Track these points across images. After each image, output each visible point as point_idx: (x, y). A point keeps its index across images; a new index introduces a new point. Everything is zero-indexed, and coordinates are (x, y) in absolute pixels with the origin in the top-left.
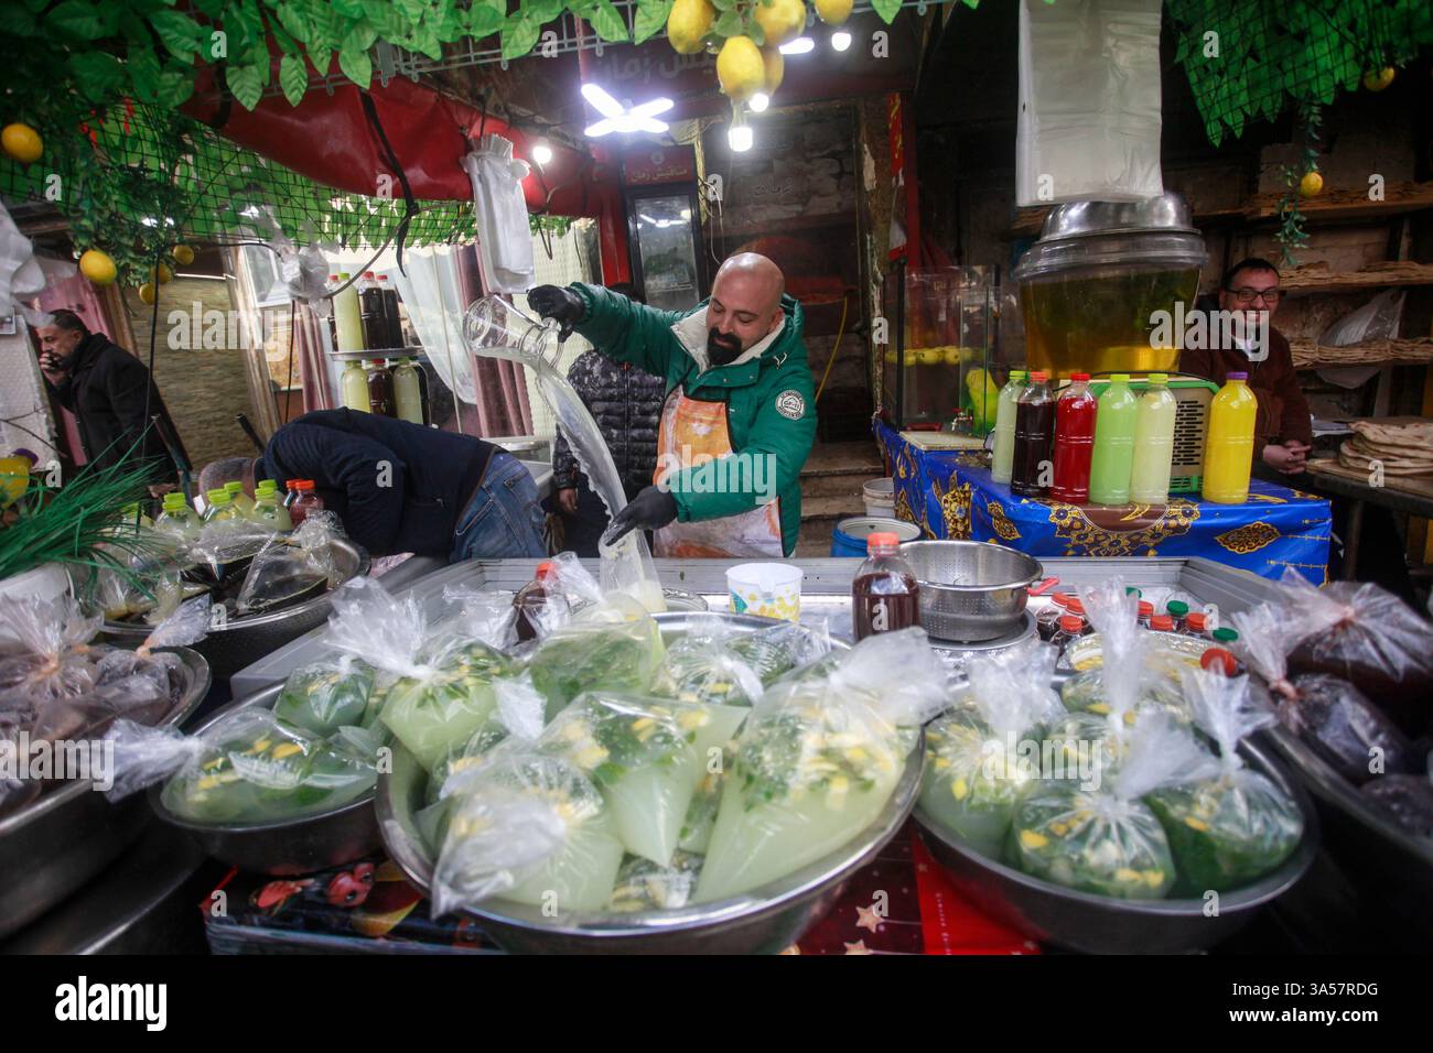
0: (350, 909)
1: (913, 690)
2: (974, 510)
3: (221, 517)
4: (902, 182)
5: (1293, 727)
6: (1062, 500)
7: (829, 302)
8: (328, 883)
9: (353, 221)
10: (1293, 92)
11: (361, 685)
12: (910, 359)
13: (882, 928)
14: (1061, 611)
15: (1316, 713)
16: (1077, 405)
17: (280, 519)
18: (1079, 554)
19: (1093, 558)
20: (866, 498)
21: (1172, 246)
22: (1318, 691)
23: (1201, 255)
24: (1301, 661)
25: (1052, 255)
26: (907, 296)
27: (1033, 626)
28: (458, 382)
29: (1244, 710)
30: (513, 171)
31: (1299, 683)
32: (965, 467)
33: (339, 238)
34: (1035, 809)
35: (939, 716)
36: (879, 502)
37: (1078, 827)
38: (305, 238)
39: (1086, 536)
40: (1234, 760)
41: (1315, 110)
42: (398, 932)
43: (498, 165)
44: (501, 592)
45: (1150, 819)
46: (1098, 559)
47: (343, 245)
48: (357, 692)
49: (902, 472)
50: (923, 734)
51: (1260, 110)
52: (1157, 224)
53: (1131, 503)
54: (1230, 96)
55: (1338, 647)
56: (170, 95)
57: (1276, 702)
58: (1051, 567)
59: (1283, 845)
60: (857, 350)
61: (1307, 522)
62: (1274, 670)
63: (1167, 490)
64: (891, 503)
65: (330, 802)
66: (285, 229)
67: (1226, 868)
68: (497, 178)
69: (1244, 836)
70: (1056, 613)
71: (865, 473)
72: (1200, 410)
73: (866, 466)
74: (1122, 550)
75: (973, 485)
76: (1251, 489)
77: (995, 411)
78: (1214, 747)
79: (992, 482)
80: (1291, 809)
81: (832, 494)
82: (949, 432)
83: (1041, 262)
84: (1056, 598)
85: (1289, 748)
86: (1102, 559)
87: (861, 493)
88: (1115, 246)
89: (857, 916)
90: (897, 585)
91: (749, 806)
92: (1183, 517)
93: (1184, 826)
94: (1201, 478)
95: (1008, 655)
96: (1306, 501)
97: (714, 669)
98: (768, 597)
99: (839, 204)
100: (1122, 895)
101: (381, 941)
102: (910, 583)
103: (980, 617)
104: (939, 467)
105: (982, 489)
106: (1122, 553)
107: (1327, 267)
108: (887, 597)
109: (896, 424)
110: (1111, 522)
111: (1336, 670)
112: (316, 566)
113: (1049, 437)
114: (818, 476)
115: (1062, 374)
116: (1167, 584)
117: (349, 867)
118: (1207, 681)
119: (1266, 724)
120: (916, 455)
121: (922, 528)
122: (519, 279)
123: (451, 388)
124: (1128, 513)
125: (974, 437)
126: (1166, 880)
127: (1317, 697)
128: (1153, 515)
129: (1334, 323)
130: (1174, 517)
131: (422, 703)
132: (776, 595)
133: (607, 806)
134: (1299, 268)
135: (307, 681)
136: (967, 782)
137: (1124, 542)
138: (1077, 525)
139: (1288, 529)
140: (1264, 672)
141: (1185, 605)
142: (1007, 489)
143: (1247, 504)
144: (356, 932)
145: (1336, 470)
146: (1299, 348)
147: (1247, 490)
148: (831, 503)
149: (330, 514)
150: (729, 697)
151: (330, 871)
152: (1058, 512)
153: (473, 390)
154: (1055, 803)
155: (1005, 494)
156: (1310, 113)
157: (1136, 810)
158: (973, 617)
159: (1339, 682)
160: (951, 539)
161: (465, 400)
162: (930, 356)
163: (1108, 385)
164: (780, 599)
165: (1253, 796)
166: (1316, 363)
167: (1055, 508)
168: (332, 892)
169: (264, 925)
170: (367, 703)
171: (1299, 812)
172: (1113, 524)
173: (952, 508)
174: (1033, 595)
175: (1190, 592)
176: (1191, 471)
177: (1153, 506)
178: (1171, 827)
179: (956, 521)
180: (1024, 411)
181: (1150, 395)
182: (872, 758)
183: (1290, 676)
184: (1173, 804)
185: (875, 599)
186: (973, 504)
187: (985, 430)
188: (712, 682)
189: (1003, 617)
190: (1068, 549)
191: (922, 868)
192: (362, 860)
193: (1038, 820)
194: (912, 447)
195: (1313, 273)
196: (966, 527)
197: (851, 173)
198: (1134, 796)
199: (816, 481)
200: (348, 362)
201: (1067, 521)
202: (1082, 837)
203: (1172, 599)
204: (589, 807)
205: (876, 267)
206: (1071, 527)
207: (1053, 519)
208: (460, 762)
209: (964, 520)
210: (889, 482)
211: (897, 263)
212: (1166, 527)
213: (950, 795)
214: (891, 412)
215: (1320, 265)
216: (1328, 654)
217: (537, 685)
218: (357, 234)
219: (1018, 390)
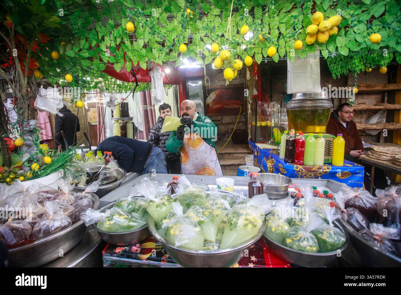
0: (137, 254)
1: (264, 207)
2: (275, 165)
3: (89, 161)
4: (257, 78)
5: (346, 219)
6: (297, 164)
7: (236, 107)
8: (131, 248)
9: (122, 87)
10: (350, 69)
11: (133, 203)
12: (258, 125)
13: (256, 261)
14: (297, 192)
15: (350, 216)
16: (301, 141)
17: (103, 161)
18: (301, 178)
19: (305, 179)
20: (246, 160)
21: (324, 103)
22: (351, 211)
23: (331, 105)
24: (348, 205)
25: (295, 103)
26: (258, 107)
27: (290, 195)
28: (139, 125)
29: (334, 214)
30: (161, 75)
31: (347, 209)
32: (272, 154)
33: (118, 91)
34: (289, 234)
35: (268, 214)
36: (249, 161)
37: (298, 238)
38: (110, 91)
39: (303, 173)
40: (332, 225)
41: (356, 74)
42: (148, 259)
43: (157, 74)
44: (155, 182)
45: (314, 237)
46: (307, 179)
47: (119, 93)
48: (133, 205)
49: (256, 154)
50: (265, 218)
51: (343, 73)
52: (320, 97)
53: (314, 165)
54: (337, 69)
55: (355, 201)
56: (101, 68)
57: (342, 213)
58: (294, 181)
59: (341, 242)
60: (243, 120)
61: (358, 171)
62: (342, 206)
63: (323, 162)
64: (253, 162)
65: (133, 229)
66: (106, 89)
67: (330, 247)
68: (157, 77)
69: (332, 241)
70: (295, 192)
71: (245, 153)
72: (331, 143)
73: (246, 151)
74: (312, 177)
75: (275, 159)
76: (344, 162)
77: (280, 139)
78: (328, 223)
79: (279, 158)
80: (343, 236)
81: (236, 158)
82: (268, 144)
83: (292, 105)
84: (296, 189)
85: (344, 224)
86: (308, 179)
87: (245, 158)
88: (310, 102)
89: (251, 258)
90: (258, 184)
91: (231, 230)
92: (327, 169)
93: (321, 238)
94: (332, 159)
95: (284, 201)
96: (358, 166)
97: (218, 202)
98: (227, 186)
99: (240, 82)
100: (308, 252)
101: (144, 261)
102: (261, 184)
103: (277, 193)
104: (266, 154)
105: (277, 160)
106: (312, 178)
107: (366, 104)
108: (256, 187)
109: (254, 141)
110: (309, 170)
111: (354, 206)
112: (115, 174)
113: (294, 148)
114: (233, 153)
115: (297, 132)
116: (323, 186)
117: (134, 245)
118: (326, 208)
119: (339, 217)
120: (260, 150)
121: (261, 169)
122: (159, 101)
123: (137, 127)
124: (314, 168)
125: (275, 145)
126: (317, 249)
127: (350, 212)
128: (320, 168)
129: (369, 117)
130: (325, 169)
131: (157, 207)
132: (228, 185)
133: (202, 229)
134: (359, 104)
135: (121, 202)
136: (275, 228)
137: (313, 175)
138: (301, 170)
139: (354, 173)
140: (340, 207)
141: (328, 192)
142: (283, 160)
143: (343, 167)
144: (138, 259)
145: (367, 158)
146: (359, 125)
147: (343, 163)
148: (236, 161)
149: (116, 161)
150: (223, 208)
151: (131, 245)
152: (296, 167)
153: (142, 127)
154: (294, 233)
155: (283, 162)
156: (355, 75)
157: (311, 235)
158: (275, 193)
159: (356, 209)
160: (269, 173)
161: (140, 130)
162: (264, 124)
163: (308, 136)
164: (229, 187)
165: (335, 232)
166: (364, 129)
167: (295, 166)
168: (132, 250)
169: (117, 257)
170: (135, 208)
171: (345, 236)
172: (310, 170)
173: (269, 165)
174: (290, 188)
175: (329, 188)
176: (329, 158)
177: (319, 166)
178: (318, 239)
179: (270, 168)
180: (288, 141)
181: (319, 139)
182: (256, 221)
183: (346, 208)
184: (319, 234)
185: (253, 187)
186: (275, 164)
187: (278, 144)
188: (219, 205)
189: (282, 193)
190: (298, 176)
191: (265, 249)
192: (137, 244)
193: (290, 236)
194: (259, 148)
195: (362, 105)
196: (273, 170)
197: (243, 74)
198: (310, 231)
199: (232, 155)
200: (115, 121)
201: (298, 169)
202: (299, 240)
203: (325, 190)
204: (198, 229)
205: (249, 99)
206: (299, 171)
207: (295, 169)
208: (166, 220)
209: (272, 168)
210: (252, 156)
211: (255, 98)
212: (323, 172)
213: (271, 231)
214: (253, 138)
215: (364, 103)
216: (353, 203)
217: (181, 204)
218: (122, 90)
219: (286, 136)
